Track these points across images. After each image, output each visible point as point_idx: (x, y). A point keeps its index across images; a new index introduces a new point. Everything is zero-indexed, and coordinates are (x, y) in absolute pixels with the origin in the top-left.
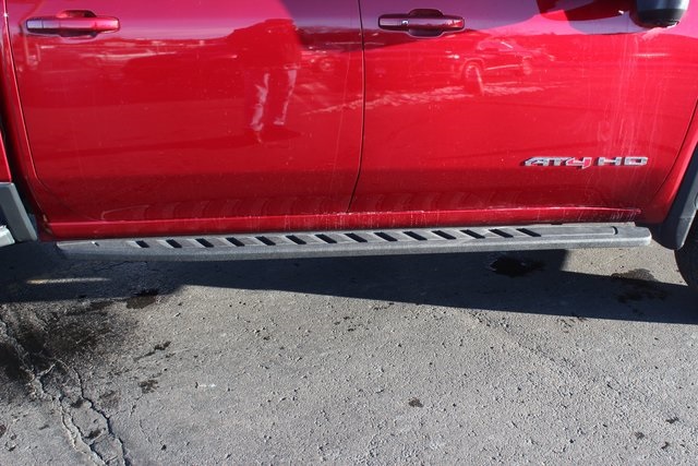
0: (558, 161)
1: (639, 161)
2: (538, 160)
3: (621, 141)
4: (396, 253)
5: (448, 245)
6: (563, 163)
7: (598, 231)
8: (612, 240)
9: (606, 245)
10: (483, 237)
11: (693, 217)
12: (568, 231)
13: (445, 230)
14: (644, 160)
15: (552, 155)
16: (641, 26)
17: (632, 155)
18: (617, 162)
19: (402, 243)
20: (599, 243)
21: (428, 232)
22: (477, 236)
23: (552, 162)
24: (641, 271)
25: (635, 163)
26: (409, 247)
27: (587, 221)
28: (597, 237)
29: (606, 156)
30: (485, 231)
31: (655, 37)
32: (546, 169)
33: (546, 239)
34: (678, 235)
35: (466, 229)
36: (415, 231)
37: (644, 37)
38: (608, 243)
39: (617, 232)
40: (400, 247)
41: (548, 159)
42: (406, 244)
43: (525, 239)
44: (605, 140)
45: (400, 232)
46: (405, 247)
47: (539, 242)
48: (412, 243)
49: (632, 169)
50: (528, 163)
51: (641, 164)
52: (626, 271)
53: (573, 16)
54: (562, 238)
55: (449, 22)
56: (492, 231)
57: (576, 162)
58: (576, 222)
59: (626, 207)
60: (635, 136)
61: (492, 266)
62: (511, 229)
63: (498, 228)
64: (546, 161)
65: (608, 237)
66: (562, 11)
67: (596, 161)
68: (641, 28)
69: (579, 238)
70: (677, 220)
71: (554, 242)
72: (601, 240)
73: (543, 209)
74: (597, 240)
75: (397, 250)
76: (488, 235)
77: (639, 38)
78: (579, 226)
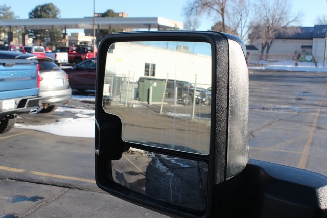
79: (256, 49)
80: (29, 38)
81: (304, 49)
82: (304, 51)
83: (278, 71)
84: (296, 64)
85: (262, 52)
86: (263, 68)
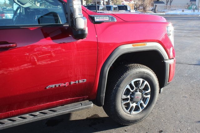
0: (57, 85)
1: (84, 81)
2: (51, 86)
3: (77, 76)
4: (5, 128)
5: (24, 121)
6: (59, 86)
7: (76, 106)
8: (80, 108)
9: (79, 110)
10: (36, 116)
11: (104, 95)
12: (66, 108)
13: (23, 116)
14: (85, 80)
15: (55, 84)
16: (76, 39)
17: (81, 79)
18: (77, 82)
19: (7, 124)
20: (76, 110)
21: (17, 118)
22: (34, 116)
23: (55, 86)
24: (95, 115)
25: (82, 82)
26: (9, 125)
27: (72, 103)
28: (75, 108)
29: (73, 81)
30: (37, 113)
31: (80, 42)
32: (54, 88)
33: (59, 112)
34: (101, 102)
35: (30, 114)
36: (11, 118)
37: (77, 42)
38: (79, 109)
39: (82, 105)
40: (6, 126)
41: (54, 85)
42: (8, 124)
43: (51, 113)
44: (71, 76)
45: (6, 120)
46: (8, 125)
47: (56, 114)
48: (11, 123)
49: (82, 84)
50: (47, 88)
51: (85, 81)
52: (91, 116)
53: (53, 39)
54: (64, 110)
55: (12, 45)
56: (40, 113)
57: (63, 85)
58: (68, 104)
59: (83, 96)
60: (81, 73)
61: (46, 124)
62: (46, 111)
63: (42, 111)
64: (53, 86)
65: (79, 107)
66: (49, 37)
67: (70, 83)
68: (76, 40)
69: (70, 109)
70: (100, 97)
71: (61, 112)
72: (77, 108)
73: (56, 102)
74: (75, 109)
75: (5, 127)
76: (39, 114)
77: (76, 43)
78: (69, 105)
79: (164, 3)
80: (38, 3)
81: (191, 2)
82: (191, 3)
83: (172, 15)
84: (183, 11)
85: (167, 5)
86: (164, 14)
